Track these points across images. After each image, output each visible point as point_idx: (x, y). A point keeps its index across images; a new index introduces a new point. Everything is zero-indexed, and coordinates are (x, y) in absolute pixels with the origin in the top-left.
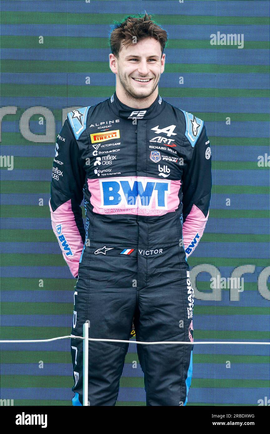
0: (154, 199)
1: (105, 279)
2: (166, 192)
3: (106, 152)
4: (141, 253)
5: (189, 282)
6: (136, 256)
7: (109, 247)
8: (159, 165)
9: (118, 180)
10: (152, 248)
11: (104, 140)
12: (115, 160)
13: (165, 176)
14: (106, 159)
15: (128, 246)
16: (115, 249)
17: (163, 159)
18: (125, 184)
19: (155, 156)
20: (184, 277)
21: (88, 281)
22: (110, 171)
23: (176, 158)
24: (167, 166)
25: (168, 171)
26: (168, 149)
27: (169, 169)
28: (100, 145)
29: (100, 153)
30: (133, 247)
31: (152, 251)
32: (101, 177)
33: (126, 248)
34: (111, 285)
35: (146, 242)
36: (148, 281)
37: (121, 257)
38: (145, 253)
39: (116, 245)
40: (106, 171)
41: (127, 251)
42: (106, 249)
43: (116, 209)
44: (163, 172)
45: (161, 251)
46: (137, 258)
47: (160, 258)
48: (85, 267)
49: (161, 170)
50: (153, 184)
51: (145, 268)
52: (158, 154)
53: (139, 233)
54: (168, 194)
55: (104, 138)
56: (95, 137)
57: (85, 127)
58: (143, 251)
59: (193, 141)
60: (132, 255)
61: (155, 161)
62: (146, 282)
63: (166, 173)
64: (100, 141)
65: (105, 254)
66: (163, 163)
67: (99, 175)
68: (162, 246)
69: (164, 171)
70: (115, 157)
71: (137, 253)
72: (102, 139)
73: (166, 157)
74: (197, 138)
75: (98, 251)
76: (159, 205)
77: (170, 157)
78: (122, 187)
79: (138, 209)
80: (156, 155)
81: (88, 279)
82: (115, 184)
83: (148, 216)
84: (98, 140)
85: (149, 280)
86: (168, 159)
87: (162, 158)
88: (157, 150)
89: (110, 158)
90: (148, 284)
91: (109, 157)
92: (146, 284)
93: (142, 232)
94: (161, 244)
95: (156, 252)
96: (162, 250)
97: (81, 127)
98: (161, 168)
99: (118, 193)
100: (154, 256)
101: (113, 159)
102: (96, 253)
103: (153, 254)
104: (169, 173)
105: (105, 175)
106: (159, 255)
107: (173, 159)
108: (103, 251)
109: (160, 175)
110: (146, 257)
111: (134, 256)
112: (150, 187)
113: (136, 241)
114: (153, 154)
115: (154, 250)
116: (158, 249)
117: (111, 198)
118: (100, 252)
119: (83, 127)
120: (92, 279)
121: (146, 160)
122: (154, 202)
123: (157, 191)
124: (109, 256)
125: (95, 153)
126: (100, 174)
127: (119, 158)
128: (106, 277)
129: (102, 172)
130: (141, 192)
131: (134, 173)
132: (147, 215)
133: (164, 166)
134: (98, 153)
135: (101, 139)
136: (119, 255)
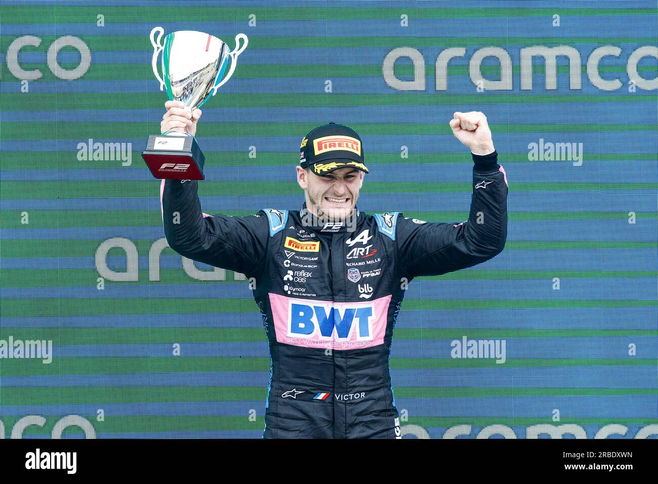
0: (355, 329)
1: (296, 429)
2: (369, 318)
3: (299, 266)
4: (337, 398)
5: (398, 432)
6: (332, 402)
7: (300, 389)
8: (359, 285)
9: (312, 304)
10: (351, 391)
11: (299, 250)
12: (309, 277)
13: (367, 297)
14: (299, 275)
15: (322, 390)
16: (307, 392)
17: (364, 277)
18: (320, 310)
19: (354, 275)
20: (391, 427)
21: (276, 431)
22: (304, 290)
23: (378, 270)
24: (368, 285)
25: (370, 289)
26: (367, 262)
27: (371, 288)
28: (294, 253)
29: (293, 264)
30: (329, 391)
31: (351, 395)
32: (292, 296)
33: (319, 391)
34: (303, 436)
35: (344, 385)
36: (348, 432)
37: (313, 402)
38: (343, 398)
39: (308, 388)
40: (299, 290)
41: (321, 396)
42: (296, 392)
43: (308, 340)
44: (364, 293)
45: (363, 395)
46: (333, 403)
47: (362, 403)
48: (273, 413)
49: (362, 290)
50: (353, 311)
51: (343, 416)
52: (357, 271)
53: (335, 374)
54: (372, 320)
55: (300, 248)
56: (290, 242)
57: (284, 227)
58: (340, 396)
59: (391, 233)
60: (328, 400)
61: (355, 281)
62: (346, 434)
63: (368, 293)
64: (294, 248)
65: (295, 398)
66: (363, 282)
67: (289, 293)
68: (364, 389)
69: (366, 290)
70: (310, 275)
71: (334, 397)
72: (298, 248)
73: (366, 273)
74: (393, 229)
75: (286, 394)
76: (361, 335)
77: (372, 272)
78: (316, 314)
79: (334, 341)
80: (354, 273)
81: (275, 428)
82: (307, 309)
83: (346, 351)
84: (293, 246)
85: (350, 430)
86: (369, 275)
87: (362, 275)
88: (354, 267)
89: (304, 274)
90: (347, 435)
91: (302, 273)
92: (345, 435)
93: (339, 374)
94: (362, 386)
95: (357, 396)
96: (364, 393)
97: (280, 225)
98: (362, 288)
99: (311, 320)
100: (354, 401)
101: (308, 276)
102: (284, 396)
103: (354, 399)
104: (371, 293)
105: (298, 294)
106: (360, 400)
107: (375, 272)
108: (293, 394)
109: (361, 296)
110: (345, 403)
111: (330, 401)
112: (349, 314)
113: (332, 384)
114: (350, 272)
115: (355, 393)
116: (360, 392)
117: (302, 325)
118: (289, 395)
119: (281, 226)
120: (280, 428)
121: (343, 281)
122: (354, 333)
123: (358, 319)
124: (299, 400)
125: (287, 263)
126: (292, 291)
127: (315, 276)
128: (297, 426)
129: (294, 290)
130: (338, 322)
131: (331, 297)
132: (346, 349)
133: (365, 285)
134: (290, 264)
135: (296, 247)
136: (312, 400)
